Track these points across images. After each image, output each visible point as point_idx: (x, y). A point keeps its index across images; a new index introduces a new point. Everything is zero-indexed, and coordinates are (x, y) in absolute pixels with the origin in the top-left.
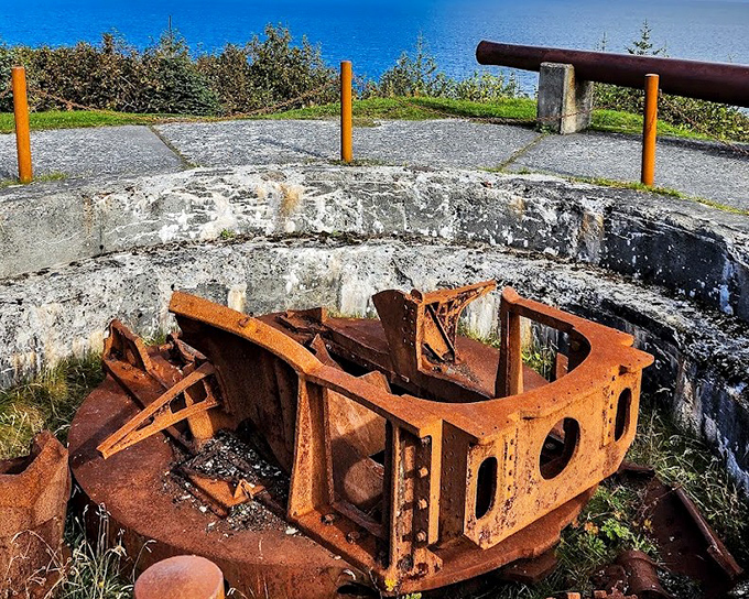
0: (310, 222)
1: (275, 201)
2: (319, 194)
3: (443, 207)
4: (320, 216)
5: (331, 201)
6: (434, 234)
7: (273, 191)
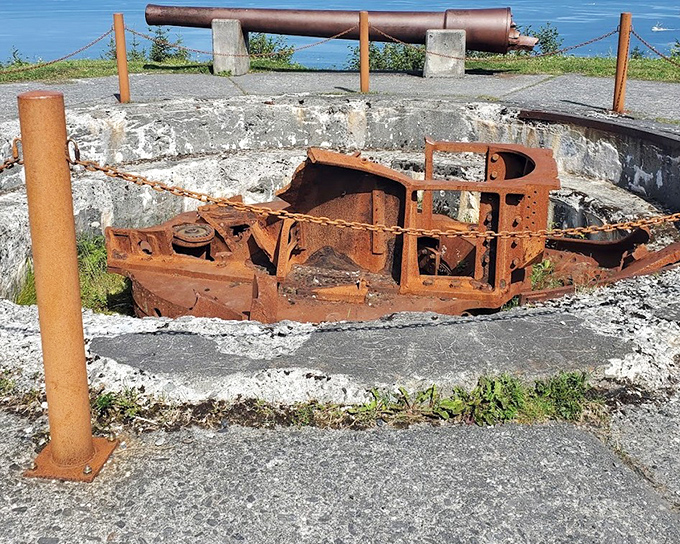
0: (134, 151)
1: (106, 135)
2: (140, 126)
3: (239, 125)
4: (141, 145)
5: (150, 131)
6: (234, 147)
7: (103, 127)
